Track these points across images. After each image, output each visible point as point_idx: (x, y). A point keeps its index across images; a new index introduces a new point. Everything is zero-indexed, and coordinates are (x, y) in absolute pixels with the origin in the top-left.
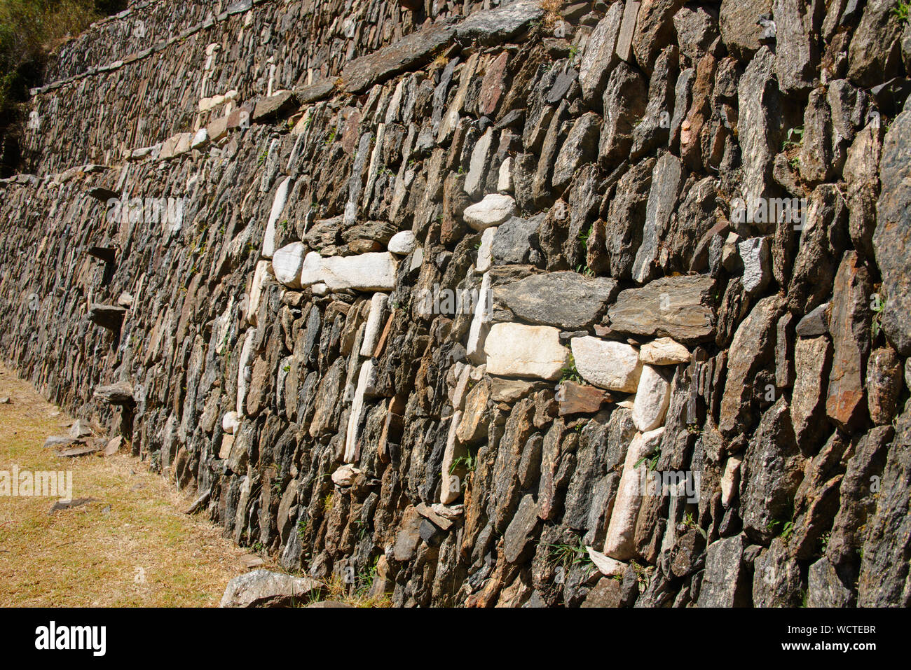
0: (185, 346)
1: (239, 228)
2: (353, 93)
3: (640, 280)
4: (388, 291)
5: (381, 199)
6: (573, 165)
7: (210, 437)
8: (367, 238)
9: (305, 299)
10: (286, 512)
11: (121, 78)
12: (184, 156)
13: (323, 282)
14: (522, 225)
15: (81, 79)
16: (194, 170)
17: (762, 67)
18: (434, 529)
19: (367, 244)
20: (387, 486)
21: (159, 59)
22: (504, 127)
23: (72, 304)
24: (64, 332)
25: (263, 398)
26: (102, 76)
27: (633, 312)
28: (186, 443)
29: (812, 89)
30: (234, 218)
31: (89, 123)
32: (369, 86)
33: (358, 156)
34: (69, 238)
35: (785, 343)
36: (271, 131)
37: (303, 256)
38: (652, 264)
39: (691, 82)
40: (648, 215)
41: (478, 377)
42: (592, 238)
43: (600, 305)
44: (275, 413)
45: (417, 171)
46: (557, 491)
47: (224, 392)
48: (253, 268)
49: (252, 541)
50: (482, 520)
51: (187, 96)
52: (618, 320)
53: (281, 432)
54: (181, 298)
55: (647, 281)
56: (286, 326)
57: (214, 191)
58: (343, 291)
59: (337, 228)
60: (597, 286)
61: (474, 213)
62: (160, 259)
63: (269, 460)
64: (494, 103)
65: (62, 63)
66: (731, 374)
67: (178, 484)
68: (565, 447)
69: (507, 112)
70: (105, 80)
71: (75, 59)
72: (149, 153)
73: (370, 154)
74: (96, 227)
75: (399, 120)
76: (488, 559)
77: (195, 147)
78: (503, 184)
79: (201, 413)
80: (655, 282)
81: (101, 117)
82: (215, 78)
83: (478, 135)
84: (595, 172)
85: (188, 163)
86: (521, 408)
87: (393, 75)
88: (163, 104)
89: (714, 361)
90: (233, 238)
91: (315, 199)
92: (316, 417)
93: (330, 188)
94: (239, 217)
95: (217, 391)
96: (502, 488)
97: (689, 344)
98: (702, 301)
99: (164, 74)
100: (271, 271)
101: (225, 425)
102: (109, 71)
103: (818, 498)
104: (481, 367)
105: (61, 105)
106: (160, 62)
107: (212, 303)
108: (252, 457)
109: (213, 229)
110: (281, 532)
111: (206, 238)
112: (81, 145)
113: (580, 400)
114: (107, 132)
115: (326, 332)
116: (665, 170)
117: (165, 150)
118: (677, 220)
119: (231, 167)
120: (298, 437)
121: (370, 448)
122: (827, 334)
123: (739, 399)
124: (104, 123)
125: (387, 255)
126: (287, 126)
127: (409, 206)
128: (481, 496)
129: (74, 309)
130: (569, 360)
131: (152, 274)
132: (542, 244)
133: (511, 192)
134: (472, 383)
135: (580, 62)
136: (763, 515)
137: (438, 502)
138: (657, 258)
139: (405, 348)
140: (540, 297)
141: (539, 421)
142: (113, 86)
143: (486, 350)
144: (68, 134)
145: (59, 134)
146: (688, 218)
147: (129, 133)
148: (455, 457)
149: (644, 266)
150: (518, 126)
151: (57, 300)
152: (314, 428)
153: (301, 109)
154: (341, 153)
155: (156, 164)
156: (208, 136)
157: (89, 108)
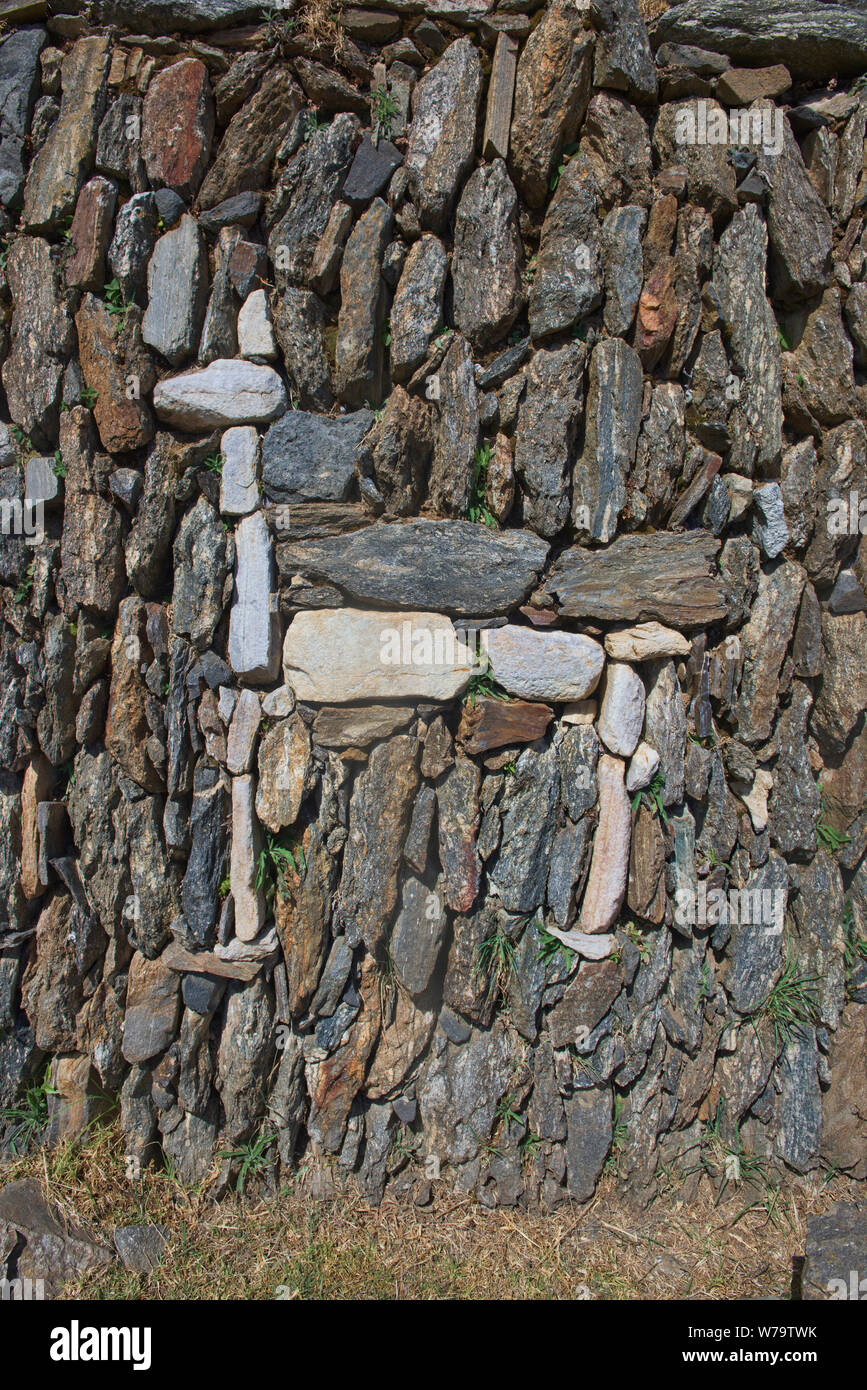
3: (604, 538)
6: (428, 329)
14: (325, 430)
18: (213, 984)
22: (224, 223)
27: (597, 588)
38: (621, 515)
39: (642, 228)
40: (602, 438)
41: (283, 709)
43: (529, 576)
52: (571, 599)
55: (612, 540)
60: (520, 546)
64: (187, 164)
68: (488, 798)
69: (228, 193)
78: (253, 341)
80: (625, 542)
83: (159, 225)
84: (470, 350)
96: (374, 885)
97: (691, 631)
98: (709, 571)
104: (283, 692)
128: (324, 908)
130: (484, 669)
133: (275, 361)
134: (268, 721)
135: (405, 134)
137: (231, 938)
138: (628, 506)
140: (403, 563)
141: (434, 768)
143: (288, 661)
146: (672, 447)
149: (607, 516)
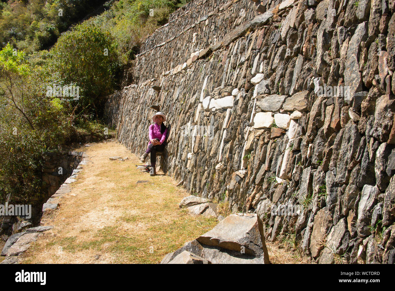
0: (178, 134)
1: (194, 94)
2: (226, 46)
3: (291, 94)
4: (231, 108)
5: (231, 79)
6: (278, 62)
7: (184, 162)
8: (227, 92)
9: (210, 114)
10: (204, 181)
11: (165, 48)
12: (180, 73)
13: (215, 107)
14: (265, 82)
15: (152, 50)
16: (183, 77)
17: (324, 25)
18: (240, 178)
19: (226, 94)
20: (229, 167)
21: (177, 40)
22: (262, 52)
23: (147, 126)
24: (145, 135)
25: (199, 147)
26: (159, 48)
27: (289, 104)
28: (178, 165)
29: (334, 30)
30: (193, 91)
31: (155, 66)
32: (229, 44)
33: (225, 66)
34: (146, 104)
35: (324, 108)
36: (204, 61)
37: (210, 100)
38: (294, 89)
39: (307, 32)
40: (294, 74)
41: (251, 130)
42: (280, 84)
43: (282, 103)
44: (202, 151)
45: (240, 69)
46: (269, 161)
47: (189, 147)
48: (197, 106)
49: (194, 193)
50: (251, 174)
51: (187, 53)
52: (285, 107)
53: (203, 157)
54: (178, 119)
55: (293, 94)
56: (205, 123)
57: (188, 83)
58: (220, 109)
59: (219, 90)
60: (281, 98)
61: (253, 80)
62: (173, 107)
63: (200, 166)
64: (260, 45)
65: (146, 45)
66: (310, 119)
67: (175, 179)
68: (272, 147)
69: (263, 47)
70: (160, 49)
71: (150, 43)
72: (170, 73)
73: (229, 65)
74: (154, 100)
75: (236, 54)
76: (253, 185)
77: (183, 69)
78: (261, 70)
79: (182, 155)
80: (295, 95)
81: (158, 63)
82: (196, 45)
83: (256, 56)
84: (284, 63)
85: (181, 75)
86: (262, 137)
87: (236, 39)
88: (179, 56)
89: (306, 115)
90: (192, 97)
91: (214, 82)
92: (212, 150)
93: (218, 78)
94: (194, 90)
95: (187, 147)
96: (257, 162)
97: (301, 111)
98: (305, 98)
99: (179, 45)
100: (202, 106)
101: (188, 157)
102: (161, 46)
103: (327, 151)
104: (253, 127)
105: (145, 60)
106: (178, 41)
107: (186, 119)
108: (195, 166)
109: (187, 96)
110: (202, 188)
111: (185, 98)
112: (152, 73)
113: (276, 133)
114: (161, 68)
115: (215, 123)
116: (299, 60)
117: (174, 71)
118: (301, 75)
119: (193, 74)
120: (208, 157)
121: (225, 157)
122: (333, 103)
123: (311, 126)
124: (160, 65)
125: (232, 97)
126: (209, 59)
127: (237, 80)
128: (251, 166)
129: (147, 127)
130: (274, 122)
131: (170, 113)
132: (269, 87)
133: (263, 73)
134: (250, 132)
135: (281, 29)
136: (316, 159)
137: (240, 170)
138: (295, 87)
139: (235, 124)
140: (267, 103)
141: (266, 141)
142: (162, 51)
143: (254, 122)
144: (148, 70)
145: (145, 70)
146: (303, 74)
147: (168, 68)
148: (245, 155)
149: (292, 90)
150: (266, 52)
151: (142, 125)
152: (212, 153)
153: (213, 53)
154: (222, 65)
155: (172, 76)
156: (187, 65)
157: (155, 60)
